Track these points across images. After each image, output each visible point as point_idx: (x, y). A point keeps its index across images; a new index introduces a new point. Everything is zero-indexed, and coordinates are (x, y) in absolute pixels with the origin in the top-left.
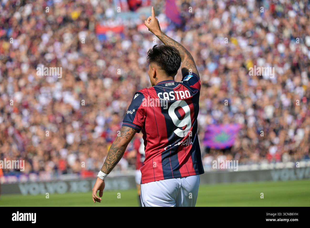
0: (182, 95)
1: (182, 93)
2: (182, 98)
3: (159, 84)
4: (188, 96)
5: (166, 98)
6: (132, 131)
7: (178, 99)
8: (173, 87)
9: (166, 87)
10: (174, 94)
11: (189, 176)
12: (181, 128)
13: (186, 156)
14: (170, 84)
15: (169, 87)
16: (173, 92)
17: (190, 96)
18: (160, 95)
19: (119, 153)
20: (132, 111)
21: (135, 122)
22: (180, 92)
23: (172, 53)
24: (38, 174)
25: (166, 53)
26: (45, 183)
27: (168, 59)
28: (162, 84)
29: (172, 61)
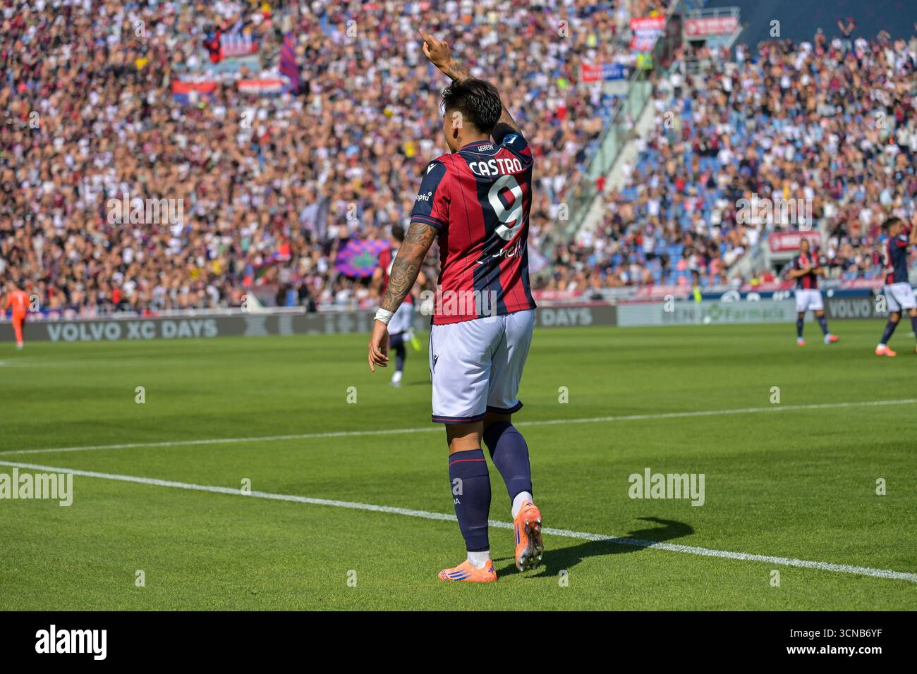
0: (510, 166)
1: (509, 162)
2: (509, 172)
3: (468, 148)
4: (519, 169)
5: (485, 171)
6: (430, 232)
7: (504, 173)
8: (491, 152)
9: (481, 152)
10: (497, 164)
11: (521, 310)
12: (507, 225)
13: (512, 275)
14: (485, 148)
15: (484, 152)
16: (493, 161)
17: (521, 169)
18: (473, 166)
19: (413, 271)
20: (427, 195)
21: (434, 214)
22: (506, 160)
23: (486, 92)
24: (77, 309)
25: (475, 92)
26: (87, 323)
27: (480, 103)
28: (473, 147)
29: (486, 106)
